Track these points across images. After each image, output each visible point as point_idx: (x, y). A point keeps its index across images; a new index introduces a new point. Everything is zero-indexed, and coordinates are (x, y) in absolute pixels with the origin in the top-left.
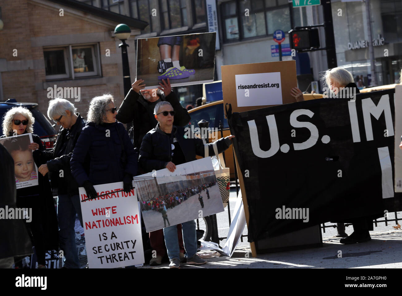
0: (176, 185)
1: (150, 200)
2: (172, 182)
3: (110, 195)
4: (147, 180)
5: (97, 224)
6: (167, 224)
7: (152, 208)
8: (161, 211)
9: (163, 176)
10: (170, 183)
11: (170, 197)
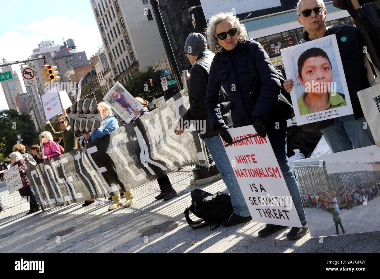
0: (356, 177)
1: (315, 194)
2: (350, 173)
3: (245, 141)
4: (311, 167)
5: (244, 172)
6: (340, 230)
7: (318, 206)
8: (331, 211)
9: (336, 162)
10: (346, 173)
11: (346, 194)
